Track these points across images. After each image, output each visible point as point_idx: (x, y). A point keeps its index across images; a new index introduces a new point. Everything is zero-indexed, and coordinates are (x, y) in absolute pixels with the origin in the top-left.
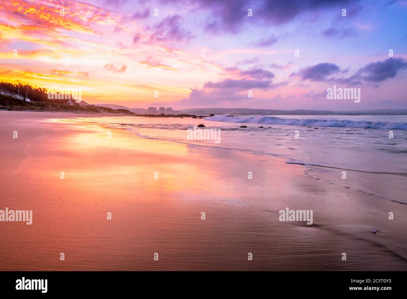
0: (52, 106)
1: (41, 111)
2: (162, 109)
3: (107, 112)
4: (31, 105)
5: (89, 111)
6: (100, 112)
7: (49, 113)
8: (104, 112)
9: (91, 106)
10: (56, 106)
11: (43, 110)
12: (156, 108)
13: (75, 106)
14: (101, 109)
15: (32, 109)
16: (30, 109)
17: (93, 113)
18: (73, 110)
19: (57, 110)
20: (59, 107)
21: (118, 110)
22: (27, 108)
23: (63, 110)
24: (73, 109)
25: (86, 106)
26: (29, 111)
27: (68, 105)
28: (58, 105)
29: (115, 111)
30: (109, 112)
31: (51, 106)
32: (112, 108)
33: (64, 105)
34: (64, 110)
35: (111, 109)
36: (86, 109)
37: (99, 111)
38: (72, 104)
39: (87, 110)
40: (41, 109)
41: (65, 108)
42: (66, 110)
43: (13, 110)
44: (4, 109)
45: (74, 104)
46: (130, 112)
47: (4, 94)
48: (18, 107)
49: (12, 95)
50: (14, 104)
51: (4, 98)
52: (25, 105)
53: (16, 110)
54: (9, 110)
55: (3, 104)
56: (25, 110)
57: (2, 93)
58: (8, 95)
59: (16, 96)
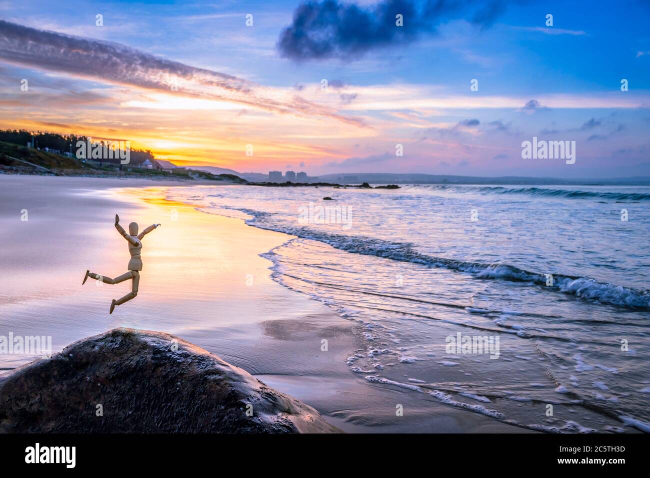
0: (120, 169)
1: (103, 177)
2: (291, 174)
3: (204, 178)
5: (175, 177)
6: (192, 179)
7: (115, 180)
8: (200, 178)
9: (180, 168)
10: (127, 170)
11: (106, 175)
12: (281, 173)
13: (154, 170)
14: (195, 174)
15: (90, 174)
16: (88, 173)
17: (182, 180)
18: (152, 175)
19: (127, 176)
20: (131, 171)
21: (221, 175)
22: (83, 172)
24: (152, 173)
25: (172, 169)
26: (86, 176)
27: (143, 167)
28: (130, 168)
29: (217, 177)
30: (206, 179)
31: (118, 169)
32: (211, 173)
33: (139, 167)
34: (137, 175)
37: (192, 176)
38: (150, 166)
39: (172, 175)
40: (104, 174)
41: (139, 172)
42: (142, 175)
43: (62, 175)
44: (50, 174)
45: (153, 165)
46: (239, 178)
47: (49, 151)
48: (70, 170)
49: (61, 152)
50: (64, 166)
51: (50, 157)
52: (80, 168)
53: (68, 175)
54: (57, 175)
55: (48, 165)
56: (80, 175)
57: (47, 149)
58: (55, 153)
59: (68, 153)
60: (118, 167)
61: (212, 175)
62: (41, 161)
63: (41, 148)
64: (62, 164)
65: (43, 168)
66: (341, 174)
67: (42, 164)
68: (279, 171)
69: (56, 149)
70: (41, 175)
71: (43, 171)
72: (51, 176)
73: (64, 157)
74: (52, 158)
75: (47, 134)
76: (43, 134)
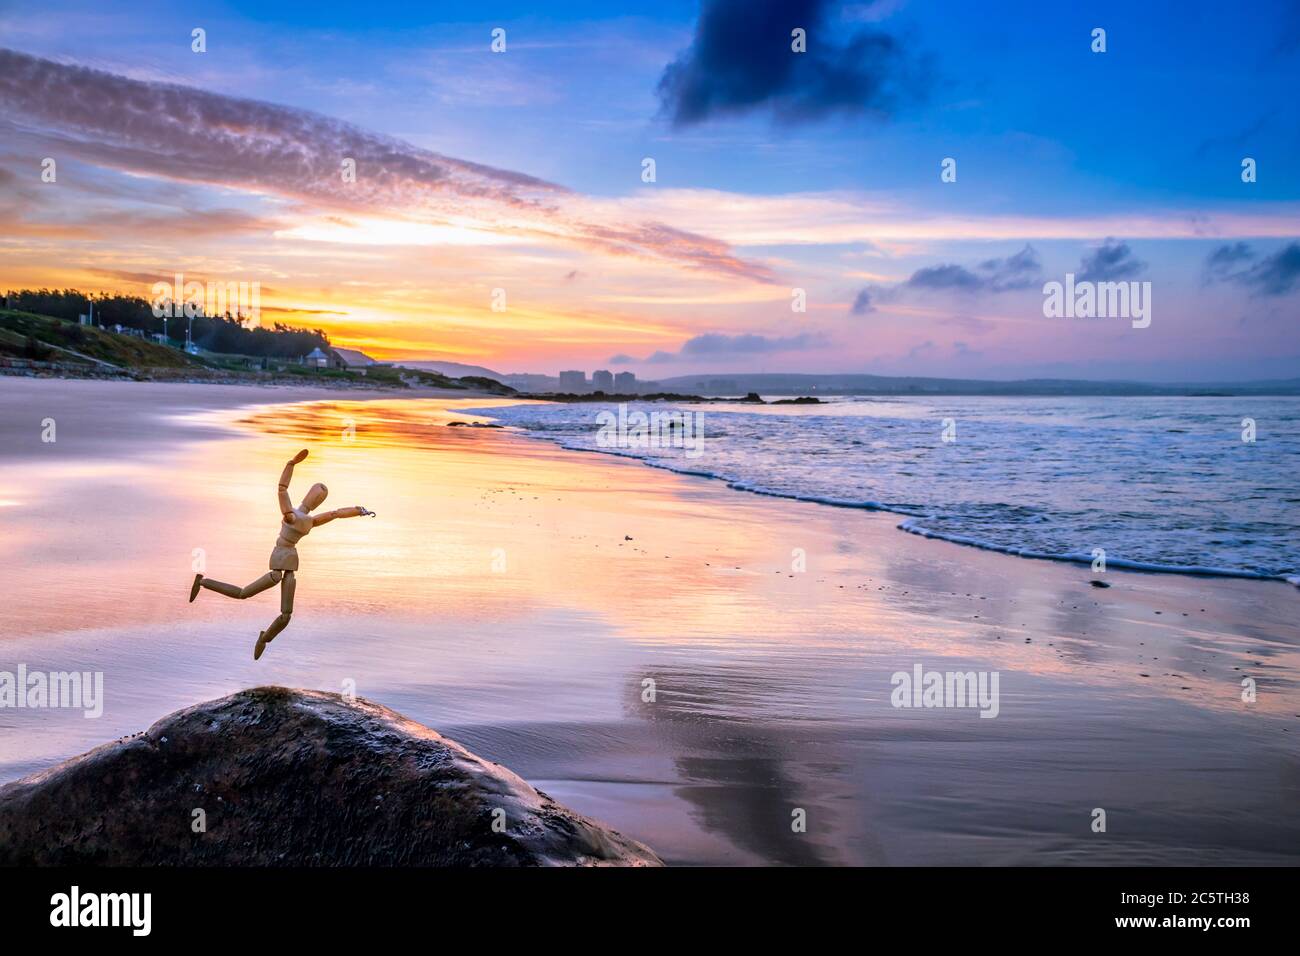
0: (264, 367)
1: (229, 384)
2: (603, 375)
3: (430, 385)
4: (202, 364)
5: (372, 383)
6: (406, 386)
7: (253, 389)
8: (422, 385)
9: (381, 366)
10: (276, 369)
11: (235, 380)
12: (583, 374)
13: (330, 368)
14: (412, 377)
15: (204, 377)
16: (199, 376)
17: (384, 388)
18: (325, 378)
19: (276, 381)
20: (284, 371)
21: (464, 379)
22: (188, 373)
23: (294, 379)
24: (327, 375)
25: (367, 368)
26: (196, 382)
27: (310, 362)
28: (282, 365)
29: (456, 383)
30: (434, 385)
31: (258, 367)
32: (444, 375)
33: (301, 363)
34: (297, 378)
35: (441, 376)
36: (366, 376)
37: (405, 381)
38: (323, 362)
39: (367, 380)
40: (232, 376)
41: (300, 373)
42: (306, 379)
43: (148, 380)
44: (123, 377)
45: (328, 360)
46: (501, 385)
47: (122, 332)
48: (165, 370)
49: (147, 334)
50: (151, 361)
51: (124, 343)
52: (182, 364)
53: (159, 378)
54: (137, 379)
55: (120, 360)
56: (183, 378)
57: (119, 328)
58: (133, 335)
59: (159, 336)
60: (257, 363)
61: (446, 378)
62: (105, 351)
63: (106, 326)
64: (148, 357)
65: (110, 366)
66: (703, 376)
67: (107, 358)
68: (581, 370)
69: (135, 329)
70: (107, 379)
71: (110, 371)
72: (125, 380)
73: (153, 343)
74: (127, 346)
75: (118, 299)
76: (111, 297)
